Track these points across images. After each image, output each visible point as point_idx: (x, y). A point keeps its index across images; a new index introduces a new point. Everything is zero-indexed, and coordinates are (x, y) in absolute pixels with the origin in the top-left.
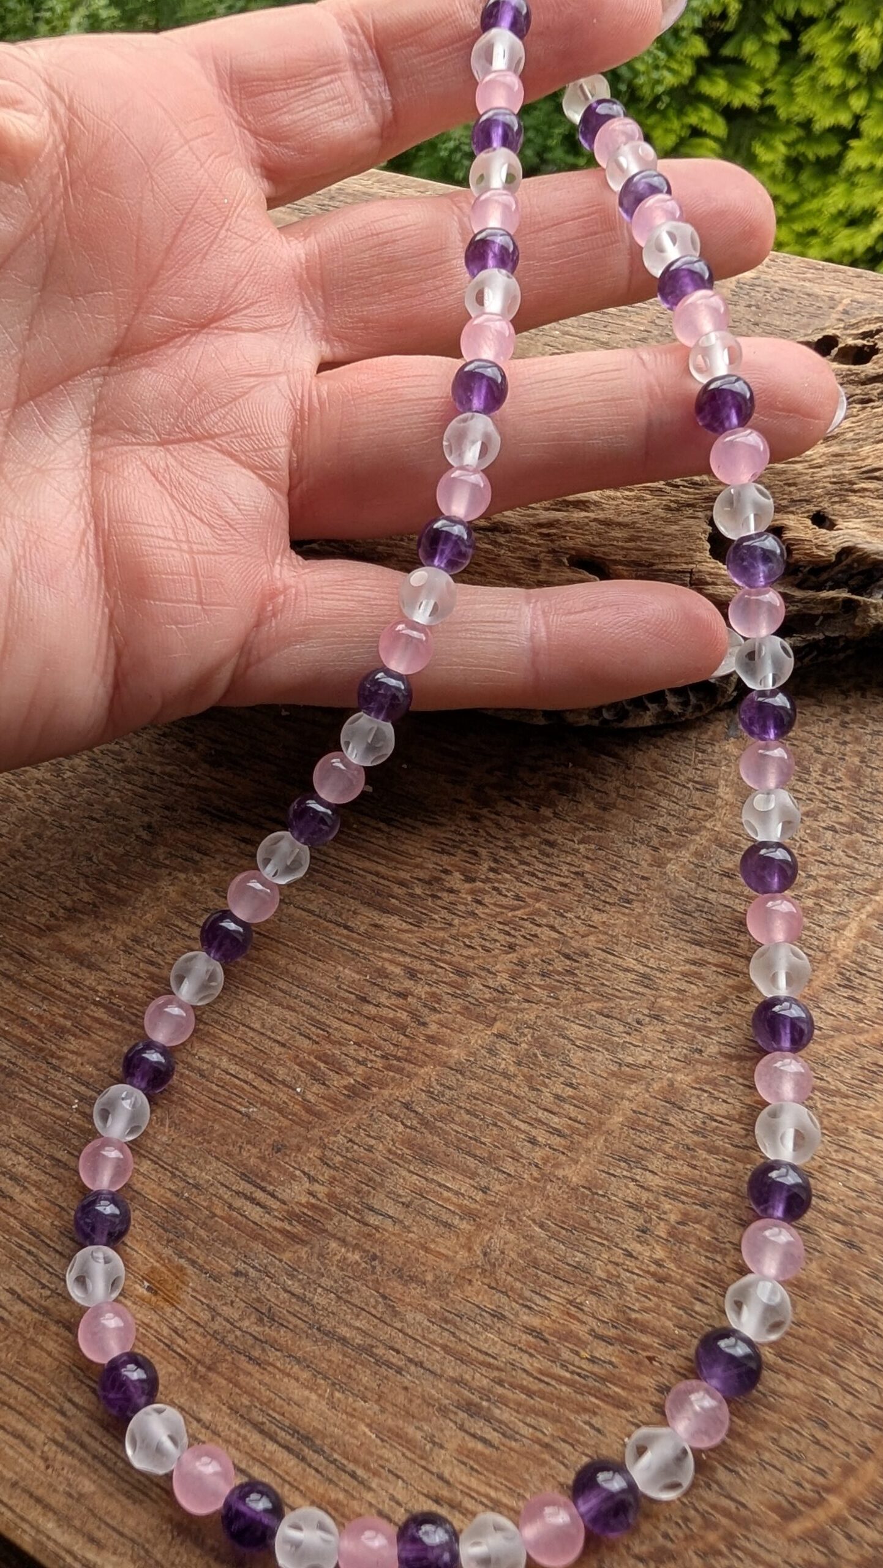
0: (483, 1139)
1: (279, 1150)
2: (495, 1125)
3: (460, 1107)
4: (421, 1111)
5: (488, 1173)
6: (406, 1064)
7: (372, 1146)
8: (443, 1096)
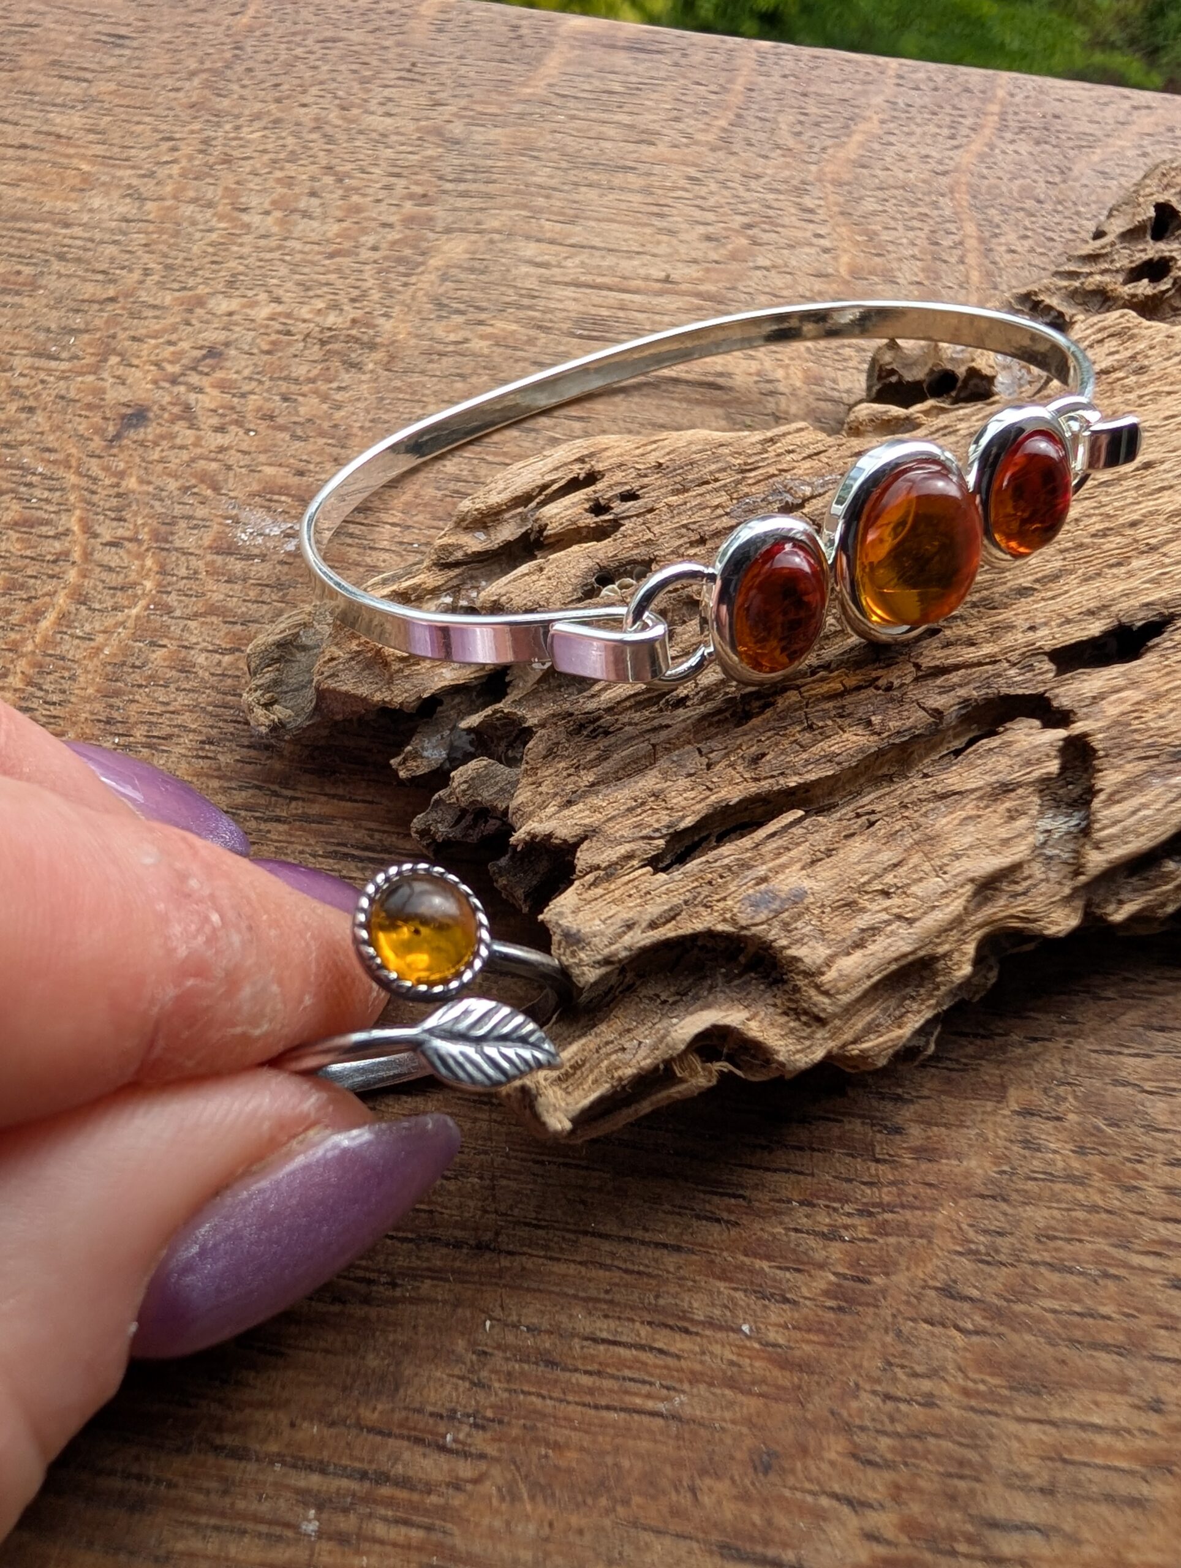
0: (1104, 1310)
1: (767, 1469)
2: (1106, 1275)
3: (1034, 1263)
4: (975, 1293)
5: (1144, 1371)
6: (908, 1215)
7: (931, 1395)
8: (997, 1251)
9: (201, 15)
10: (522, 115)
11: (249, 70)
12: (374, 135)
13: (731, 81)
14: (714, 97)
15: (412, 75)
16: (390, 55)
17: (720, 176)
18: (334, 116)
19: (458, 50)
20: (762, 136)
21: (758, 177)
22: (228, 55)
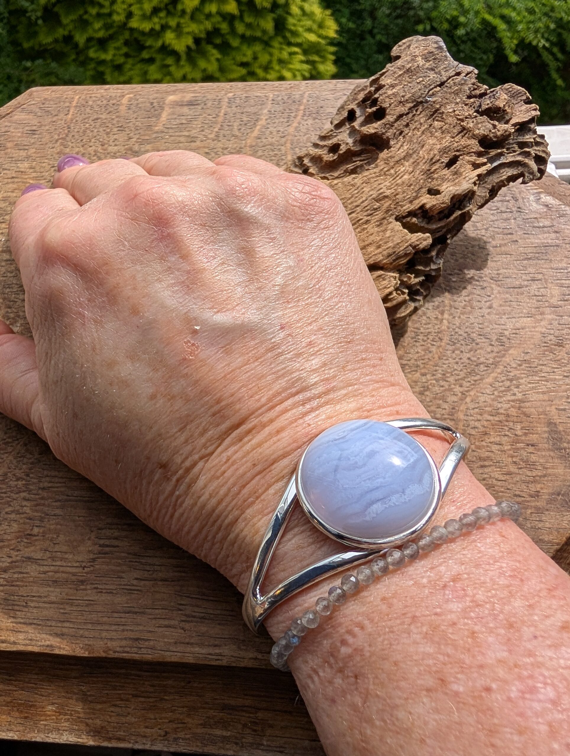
9: (56, 117)
10: (155, 138)
11: (73, 136)
12: (112, 154)
13: (219, 112)
14: (214, 119)
15: (121, 129)
16: (115, 122)
17: (215, 150)
18: (100, 149)
19: (135, 115)
20: (229, 132)
21: (227, 148)
22: (66, 131)
